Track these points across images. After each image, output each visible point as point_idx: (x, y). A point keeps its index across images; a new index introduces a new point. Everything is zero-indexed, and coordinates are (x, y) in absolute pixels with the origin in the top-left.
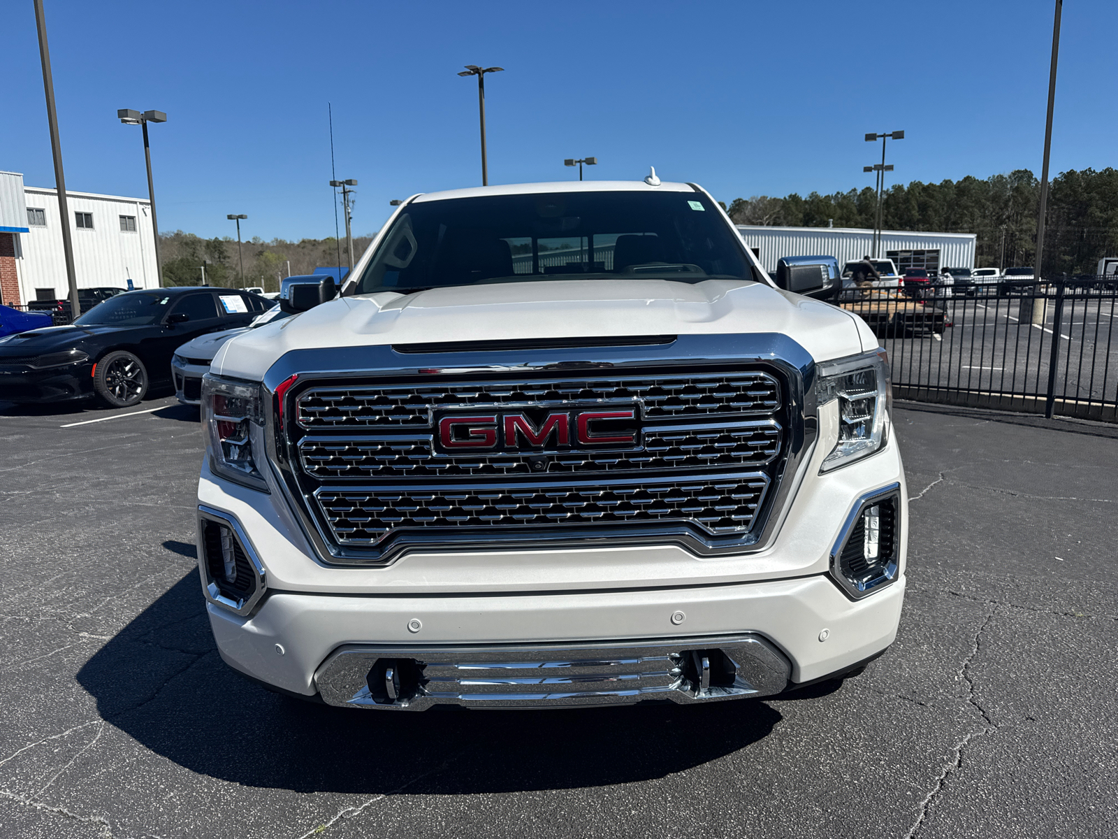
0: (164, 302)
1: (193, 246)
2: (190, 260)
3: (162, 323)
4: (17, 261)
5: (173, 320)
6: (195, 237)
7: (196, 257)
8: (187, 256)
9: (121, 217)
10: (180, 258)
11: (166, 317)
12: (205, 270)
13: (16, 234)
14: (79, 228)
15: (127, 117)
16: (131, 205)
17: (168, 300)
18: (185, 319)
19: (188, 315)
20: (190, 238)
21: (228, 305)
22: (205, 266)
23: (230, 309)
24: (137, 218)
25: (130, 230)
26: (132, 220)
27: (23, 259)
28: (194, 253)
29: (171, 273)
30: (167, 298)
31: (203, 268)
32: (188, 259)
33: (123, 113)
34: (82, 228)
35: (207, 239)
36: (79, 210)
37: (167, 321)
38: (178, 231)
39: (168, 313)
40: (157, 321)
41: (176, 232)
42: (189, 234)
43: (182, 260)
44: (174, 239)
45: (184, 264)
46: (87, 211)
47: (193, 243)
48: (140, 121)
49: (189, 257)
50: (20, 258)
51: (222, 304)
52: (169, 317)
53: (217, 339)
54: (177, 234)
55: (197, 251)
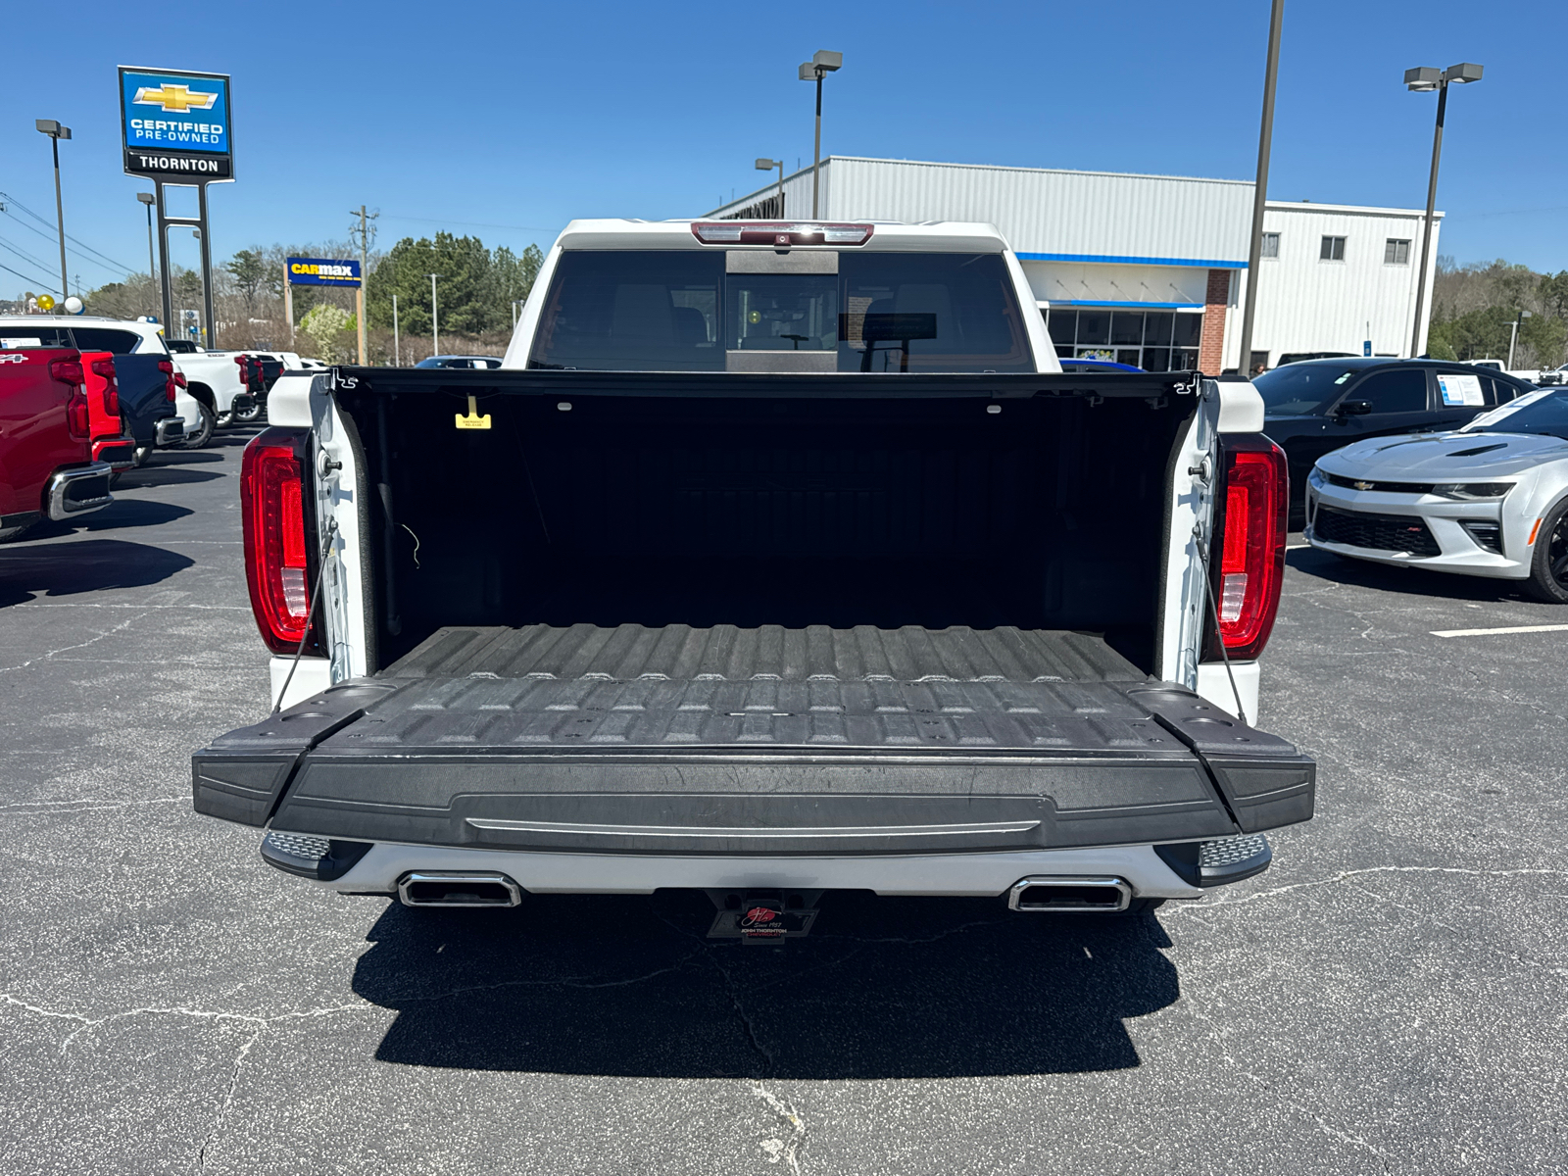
0: (1340, 381)
1: (1517, 287)
2: (1506, 309)
3: (1327, 414)
4: (1228, 310)
5: (1346, 410)
6: (1526, 271)
7: (1518, 305)
8: (1501, 302)
9: (1390, 241)
10: (1489, 306)
11: (1336, 405)
12: (1518, 327)
13: (1235, 271)
14: (1323, 260)
15: (1418, 80)
16: (1409, 221)
17: (1348, 378)
18: (1366, 410)
19: (1371, 403)
20: (1514, 273)
21: (1449, 391)
22: (1519, 321)
23: (1451, 399)
24: (1413, 243)
25: (1398, 261)
26: (1405, 246)
27: (1237, 307)
28: (1516, 298)
29: (1468, 331)
30: (1348, 375)
31: (1515, 324)
32: (1501, 309)
33: (1412, 75)
34: (1327, 261)
35: (1544, 273)
36: (1328, 233)
37: (1336, 412)
38: (1498, 260)
39: (1342, 399)
40: (1320, 410)
41: (1494, 262)
42: (1516, 266)
43: (1490, 311)
44: (1488, 274)
45: (1492, 318)
46: (1340, 234)
47: (1517, 282)
48: (1438, 85)
49: (1504, 306)
50: (1234, 306)
51: (1439, 389)
52: (1341, 406)
53: (1382, 449)
54: (1496, 266)
55: (1521, 296)
